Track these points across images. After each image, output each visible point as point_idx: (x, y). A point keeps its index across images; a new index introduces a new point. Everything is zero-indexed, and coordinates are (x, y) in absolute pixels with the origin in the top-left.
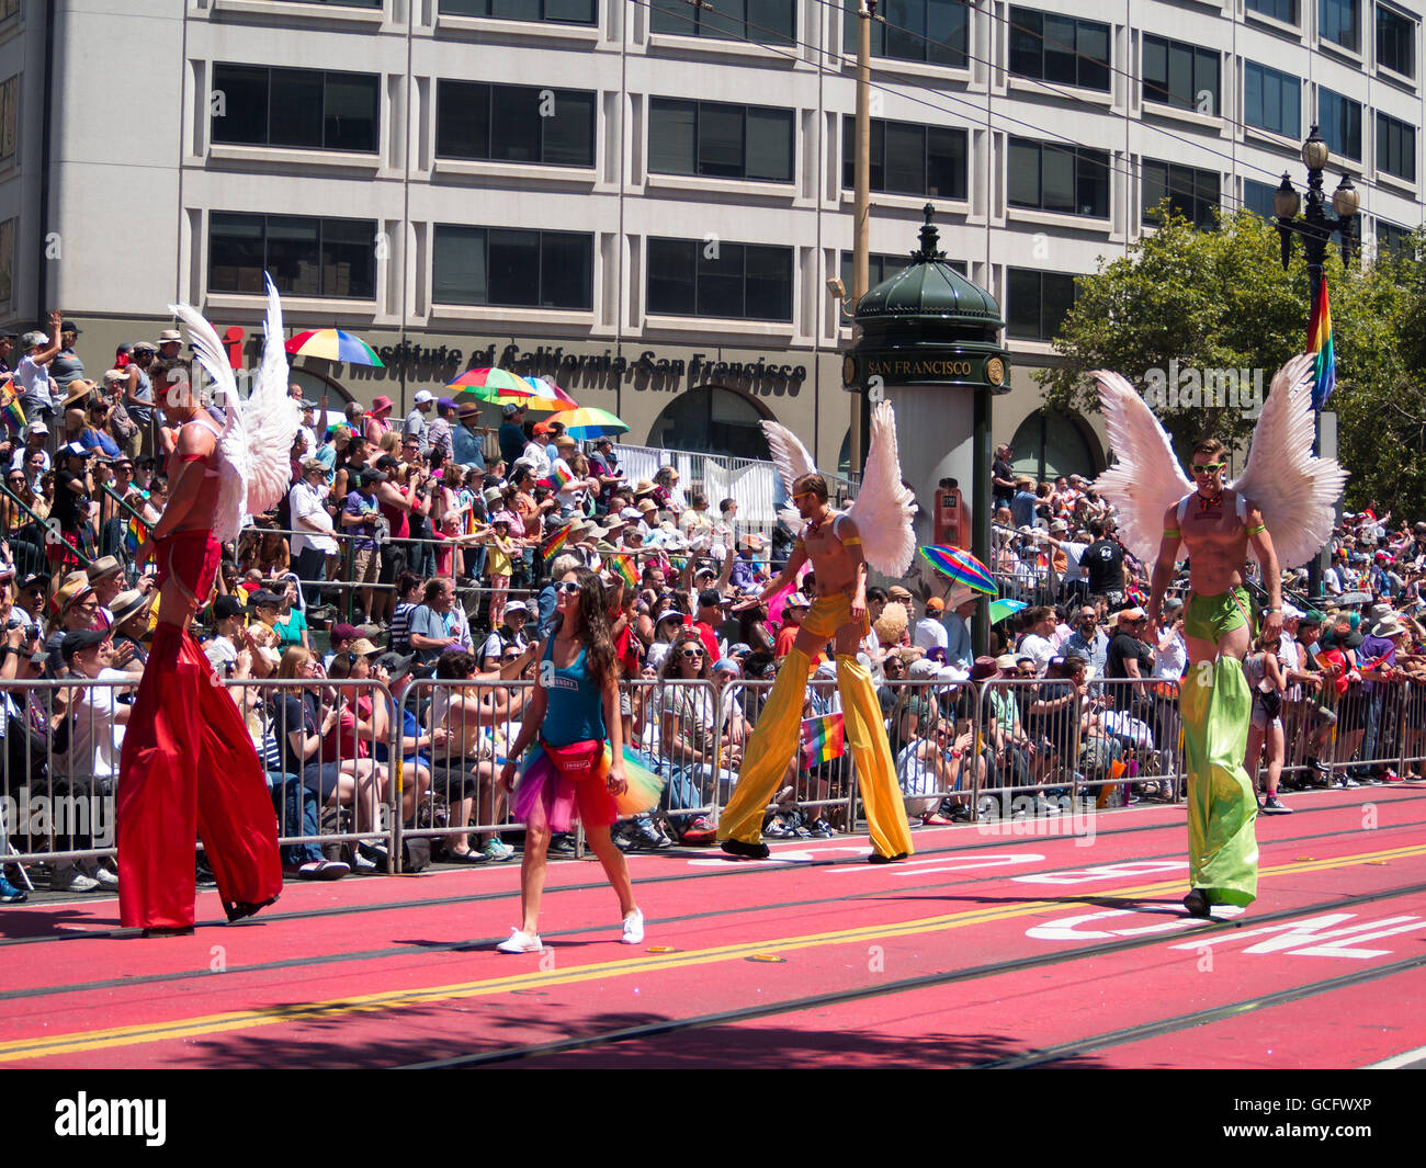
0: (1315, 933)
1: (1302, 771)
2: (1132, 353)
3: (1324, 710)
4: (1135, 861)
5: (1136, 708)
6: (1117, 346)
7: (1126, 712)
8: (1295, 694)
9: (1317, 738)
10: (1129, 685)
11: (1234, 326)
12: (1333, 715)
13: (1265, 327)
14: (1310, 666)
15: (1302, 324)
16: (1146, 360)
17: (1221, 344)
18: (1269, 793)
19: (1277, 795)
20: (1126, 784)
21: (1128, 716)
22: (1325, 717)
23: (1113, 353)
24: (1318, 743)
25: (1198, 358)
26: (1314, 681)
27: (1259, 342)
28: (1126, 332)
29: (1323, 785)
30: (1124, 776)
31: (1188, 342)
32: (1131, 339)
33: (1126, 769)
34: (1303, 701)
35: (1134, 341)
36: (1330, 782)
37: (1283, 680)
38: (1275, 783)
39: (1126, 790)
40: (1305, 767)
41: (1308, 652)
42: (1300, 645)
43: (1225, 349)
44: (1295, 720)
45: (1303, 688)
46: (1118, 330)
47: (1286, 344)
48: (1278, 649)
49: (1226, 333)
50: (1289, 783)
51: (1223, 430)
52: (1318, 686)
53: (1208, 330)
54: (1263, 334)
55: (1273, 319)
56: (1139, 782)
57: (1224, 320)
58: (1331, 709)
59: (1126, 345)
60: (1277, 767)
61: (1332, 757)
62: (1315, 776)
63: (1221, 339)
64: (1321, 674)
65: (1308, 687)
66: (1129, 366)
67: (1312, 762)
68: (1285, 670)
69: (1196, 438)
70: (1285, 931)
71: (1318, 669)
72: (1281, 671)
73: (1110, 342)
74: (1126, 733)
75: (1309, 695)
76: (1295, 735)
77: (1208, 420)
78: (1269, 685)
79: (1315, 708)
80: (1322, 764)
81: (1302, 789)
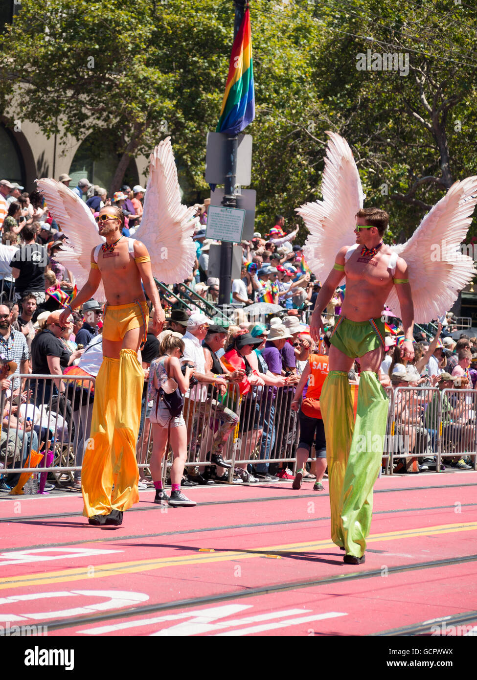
0: (214, 622)
1: (207, 467)
2: (65, 68)
3: (227, 411)
4: (48, 547)
5: (55, 402)
6: (51, 61)
7: (46, 406)
8: (202, 395)
9: (220, 437)
10: (49, 381)
11: (161, 48)
12: (236, 416)
13: (190, 51)
14: (215, 370)
15: (224, 50)
16: (78, 75)
17: (148, 64)
18: (174, 486)
19: (180, 487)
20: (42, 473)
21: (47, 409)
22: (228, 417)
23: (47, 66)
24: (220, 442)
25: (126, 75)
26: (220, 384)
27: (184, 64)
28: (60, 48)
29: (224, 480)
30: (42, 465)
31: (118, 61)
32: (65, 55)
33: (43, 459)
34: (209, 402)
35: (67, 57)
36: (231, 478)
37: (186, 381)
38: (179, 477)
39: (42, 479)
40: (209, 463)
41: (214, 357)
42: (207, 350)
43: (151, 69)
44: (201, 419)
45: (209, 391)
46: (53, 46)
47: (207, 68)
48: (181, 351)
49: (153, 54)
50: (193, 477)
51: (147, 145)
52: (224, 389)
53: (136, 50)
54: (187, 56)
55: (197, 44)
56: (56, 471)
57: (151, 42)
58: (235, 410)
59: (60, 60)
60: (181, 463)
61: (234, 455)
62: (218, 471)
63: (149, 59)
64: (226, 378)
65: (213, 390)
66: (62, 81)
67: (214, 458)
68: (189, 370)
69: (120, 150)
70: (186, 619)
71: (223, 373)
72: (184, 372)
73: (44, 57)
74: (45, 425)
75: (215, 398)
76: (200, 432)
77: (133, 134)
78: (172, 386)
79: (220, 410)
80: (224, 461)
81: (205, 483)
